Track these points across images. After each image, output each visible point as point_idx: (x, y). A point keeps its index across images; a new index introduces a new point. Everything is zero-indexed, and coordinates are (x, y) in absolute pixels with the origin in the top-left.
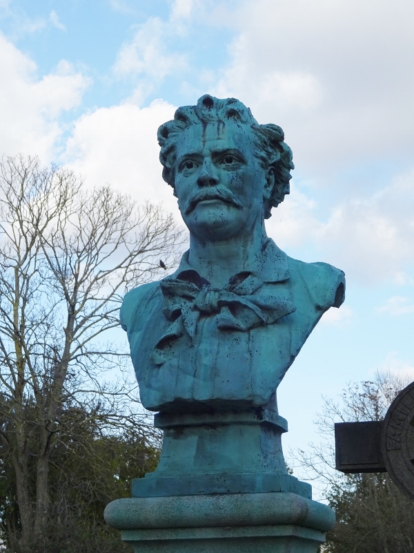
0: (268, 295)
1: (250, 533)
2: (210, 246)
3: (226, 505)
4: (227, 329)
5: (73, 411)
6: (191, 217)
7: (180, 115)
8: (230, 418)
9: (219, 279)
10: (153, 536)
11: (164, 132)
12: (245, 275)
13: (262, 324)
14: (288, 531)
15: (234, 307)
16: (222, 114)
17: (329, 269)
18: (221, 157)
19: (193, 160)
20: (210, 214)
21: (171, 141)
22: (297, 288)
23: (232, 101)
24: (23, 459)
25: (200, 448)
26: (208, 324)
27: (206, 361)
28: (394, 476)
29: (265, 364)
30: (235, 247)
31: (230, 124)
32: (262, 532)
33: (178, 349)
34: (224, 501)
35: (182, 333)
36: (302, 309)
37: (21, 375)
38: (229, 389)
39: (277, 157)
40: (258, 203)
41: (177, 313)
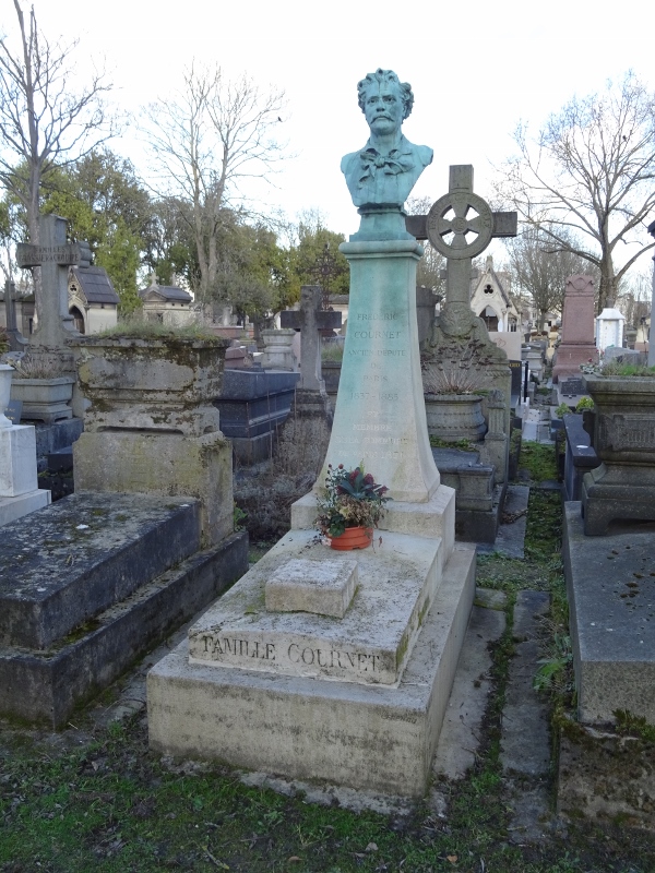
0: (404, 159)
1: (396, 255)
2: (380, 138)
3: (387, 245)
4: (388, 174)
5: (224, 210)
6: (373, 125)
7: (368, 78)
8: (388, 210)
9: (383, 152)
10: (357, 256)
11: (361, 85)
12: (395, 151)
13: (402, 172)
14: (410, 254)
15: (390, 164)
16: (387, 79)
17: (428, 149)
18: (387, 98)
19: (374, 100)
20: (382, 124)
21: (363, 89)
22: (415, 156)
23: (390, 72)
24: (201, 238)
25: (376, 222)
26: (380, 171)
27: (380, 187)
28: (431, 241)
29: (403, 189)
30: (390, 138)
31: (390, 83)
32: (400, 255)
33: (368, 181)
34: (386, 243)
35: (370, 175)
36: (418, 165)
37: (197, 188)
38: (389, 199)
39: (408, 98)
40: (400, 118)
41: (368, 167)
